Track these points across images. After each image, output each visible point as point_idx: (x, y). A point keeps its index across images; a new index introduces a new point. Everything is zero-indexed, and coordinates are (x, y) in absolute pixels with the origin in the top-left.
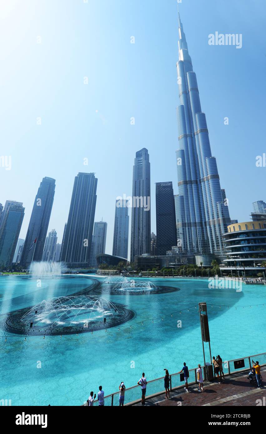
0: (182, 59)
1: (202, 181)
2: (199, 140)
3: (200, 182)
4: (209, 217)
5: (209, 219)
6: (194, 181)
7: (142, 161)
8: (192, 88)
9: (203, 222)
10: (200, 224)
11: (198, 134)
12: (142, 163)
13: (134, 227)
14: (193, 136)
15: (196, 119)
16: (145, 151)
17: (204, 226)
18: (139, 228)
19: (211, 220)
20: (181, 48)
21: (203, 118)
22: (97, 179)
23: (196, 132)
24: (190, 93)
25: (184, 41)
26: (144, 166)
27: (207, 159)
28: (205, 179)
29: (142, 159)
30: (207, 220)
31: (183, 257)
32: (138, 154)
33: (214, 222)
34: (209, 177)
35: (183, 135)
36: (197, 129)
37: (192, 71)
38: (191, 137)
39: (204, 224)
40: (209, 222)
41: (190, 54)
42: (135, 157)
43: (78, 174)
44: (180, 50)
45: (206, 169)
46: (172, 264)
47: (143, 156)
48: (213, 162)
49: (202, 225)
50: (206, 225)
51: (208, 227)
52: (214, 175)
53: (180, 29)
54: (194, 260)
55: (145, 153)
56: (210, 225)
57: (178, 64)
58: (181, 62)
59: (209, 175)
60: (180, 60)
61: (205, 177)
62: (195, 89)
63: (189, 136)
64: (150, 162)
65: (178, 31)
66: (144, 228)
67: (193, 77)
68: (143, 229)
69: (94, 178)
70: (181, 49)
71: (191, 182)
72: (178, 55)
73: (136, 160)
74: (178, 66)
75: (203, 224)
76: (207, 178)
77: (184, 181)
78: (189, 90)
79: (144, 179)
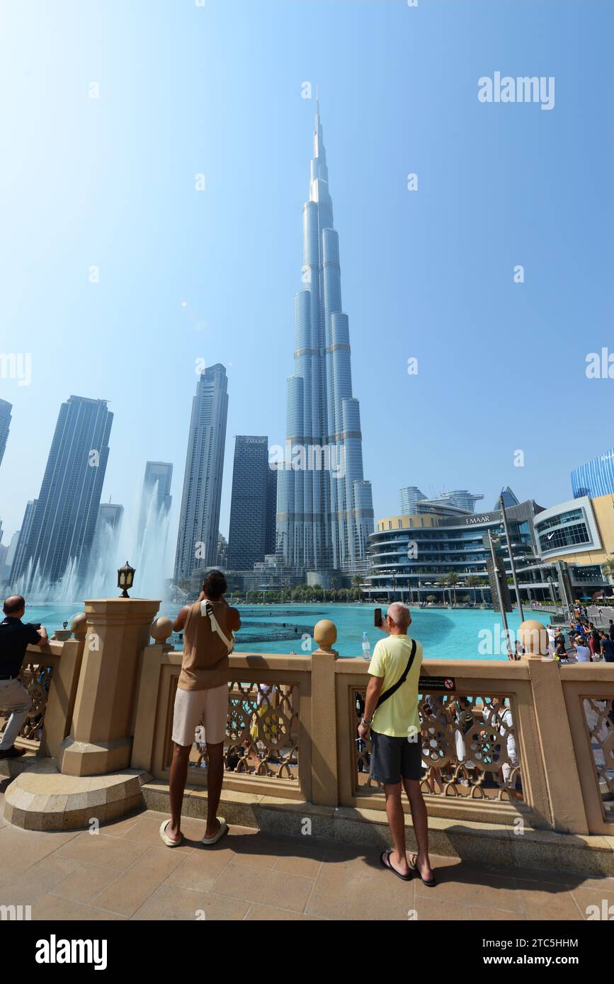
0: (315, 198)
1: (330, 439)
2: (332, 361)
3: (327, 442)
4: (337, 506)
5: (337, 510)
6: (317, 438)
7: (212, 389)
8: (329, 262)
9: (326, 513)
10: (319, 518)
11: (331, 353)
12: (212, 394)
14: (322, 355)
15: (331, 322)
16: (221, 370)
17: (326, 522)
18: (195, 520)
19: (340, 510)
20: (316, 176)
21: (343, 322)
22: (111, 415)
23: (330, 348)
24: (324, 269)
25: (321, 161)
27: (343, 401)
28: (337, 438)
29: (212, 384)
30: (333, 510)
31: (285, 574)
32: (208, 376)
33: (345, 515)
34: (345, 435)
35: (304, 348)
36: (331, 343)
37: (332, 227)
38: (319, 356)
39: (326, 517)
40: (337, 515)
41: (331, 192)
43: (69, 398)
44: (312, 179)
45: (341, 419)
46: (263, 585)
47: (215, 380)
48: (354, 407)
49: (322, 520)
50: (329, 520)
51: (333, 523)
52: (353, 432)
53: (317, 136)
54: (304, 579)
55: (221, 374)
56: (337, 520)
57: (307, 207)
58: (312, 204)
59: (344, 431)
60: (310, 200)
61: (337, 433)
62: (335, 266)
63: (315, 353)
64: (228, 392)
65: (313, 139)
66: (207, 520)
67: (333, 238)
68: (204, 522)
69: (107, 412)
70: (315, 179)
71: (311, 441)
72: (308, 189)
74: (306, 213)
75: (324, 518)
76: (341, 435)
77: (298, 437)
78: (324, 265)
79: (214, 425)
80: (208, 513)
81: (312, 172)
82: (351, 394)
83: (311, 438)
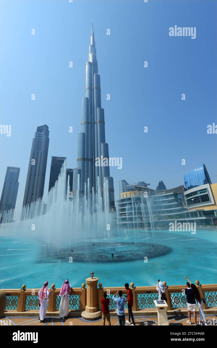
0: (91, 60)
2: (97, 127)
3: (95, 161)
6: (90, 159)
7: (42, 136)
8: (96, 87)
11: (97, 124)
12: (42, 138)
13: (28, 192)
14: (93, 124)
15: (97, 111)
16: (46, 127)
18: (32, 193)
20: (92, 52)
21: (102, 112)
23: (96, 122)
24: (95, 90)
25: (93, 46)
26: (44, 140)
27: (102, 144)
29: (42, 133)
32: (40, 129)
35: (85, 121)
36: (97, 120)
37: (98, 73)
41: (97, 59)
44: (90, 53)
45: (101, 151)
47: (44, 131)
48: (106, 147)
53: (92, 36)
55: (46, 129)
57: (88, 64)
58: (90, 63)
60: (89, 61)
61: (99, 157)
62: (98, 88)
63: (90, 123)
65: (90, 37)
67: (98, 78)
68: (36, 194)
72: (88, 57)
73: (36, 133)
74: (87, 66)
77: (83, 158)
78: (94, 88)
79: (42, 151)
80: (38, 190)
81: (90, 50)
82: (105, 141)
83: (88, 159)
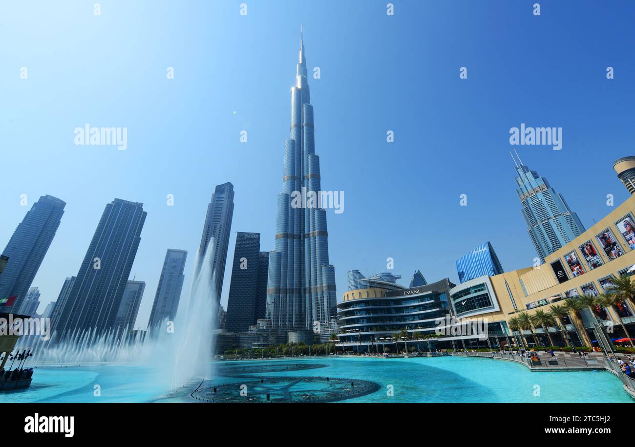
0: (299, 86)
1: (306, 236)
2: (309, 184)
3: (304, 238)
4: (310, 283)
5: (310, 285)
6: (297, 235)
7: (223, 199)
8: (308, 123)
9: (303, 288)
10: (298, 291)
11: (308, 179)
12: (222, 202)
15: (308, 160)
16: (230, 186)
17: (303, 295)
19: (313, 286)
20: (300, 73)
21: (316, 161)
22: (145, 213)
23: (306, 176)
24: (304, 128)
25: (304, 65)
26: (225, 206)
27: (316, 211)
28: (311, 235)
29: (224, 196)
30: (307, 286)
31: (272, 334)
32: (219, 189)
33: (316, 289)
34: (316, 233)
35: (289, 176)
36: (308, 173)
37: (310, 104)
38: (300, 180)
39: (303, 291)
40: (310, 289)
42: (214, 192)
43: (113, 200)
45: (314, 222)
46: (256, 343)
47: (226, 193)
48: (323, 215)
49: (300, 293)
50: (305, 294)
51: (307, 295)
52: (322, 232)
53: (301, 51)
54: (286, 338)
55: (229, 190)
56: (310, 293)
57: (294, 91)
58: (297, 90)
59: (316, 231)
60: (296, 87)
61: (311, 232)
62: (311, 126)
63: (296, 179)
64: (234, 202)
65: (299, 53)
67: (310, 110)
69: (142, 211)
70: (299, 75)
71: (293, 236)
73: (214, 196)
74: (293, 95)
75: (301, 291)
76: (313, 234)
77: (284, 234)
78: (304, 125)
79: (222, 224)
81: (297, 71)
83: (293, 235)
